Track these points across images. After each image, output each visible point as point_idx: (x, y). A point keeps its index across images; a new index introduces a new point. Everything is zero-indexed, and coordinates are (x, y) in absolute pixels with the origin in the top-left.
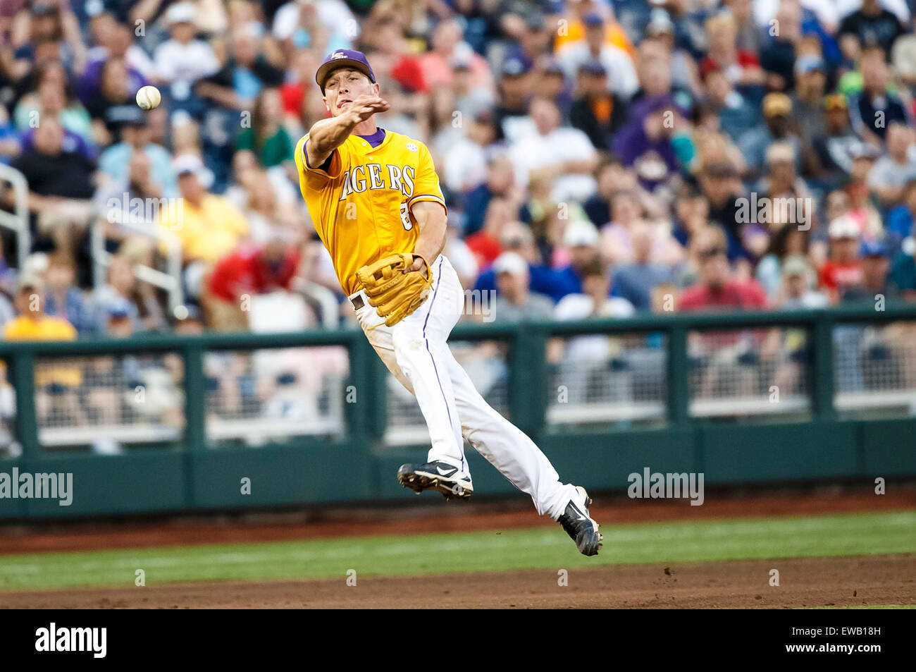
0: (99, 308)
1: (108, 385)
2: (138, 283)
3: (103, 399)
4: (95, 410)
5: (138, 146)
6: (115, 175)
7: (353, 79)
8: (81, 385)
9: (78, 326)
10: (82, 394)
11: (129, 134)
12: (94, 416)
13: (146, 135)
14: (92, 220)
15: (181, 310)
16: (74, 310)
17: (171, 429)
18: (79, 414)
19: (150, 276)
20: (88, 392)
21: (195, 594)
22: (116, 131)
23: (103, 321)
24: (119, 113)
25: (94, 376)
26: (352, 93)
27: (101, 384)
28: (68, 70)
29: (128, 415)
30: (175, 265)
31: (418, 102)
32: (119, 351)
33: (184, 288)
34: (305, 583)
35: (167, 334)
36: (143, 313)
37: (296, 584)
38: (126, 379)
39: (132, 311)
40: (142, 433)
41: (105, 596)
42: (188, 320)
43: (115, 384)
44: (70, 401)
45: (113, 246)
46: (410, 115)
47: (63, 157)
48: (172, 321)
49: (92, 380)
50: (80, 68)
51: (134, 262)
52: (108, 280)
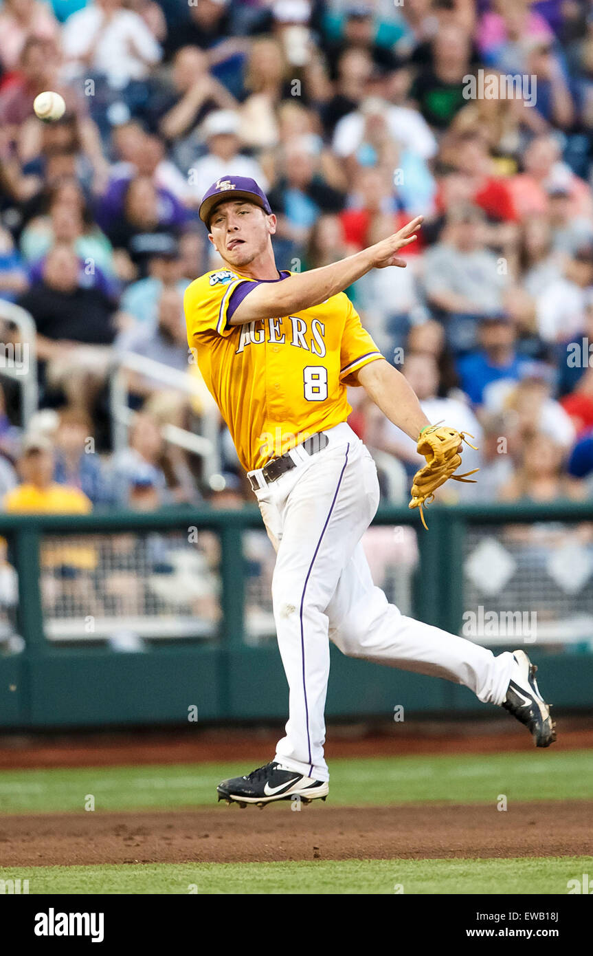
0: (119, 475)
1: (129, 568)
2: (166, 445)
3: (123, 584)
4: (113, 598)
5: (168, 282)
6: (140, 317)
7: (243, 213)
8: (97, 568)
9: (93, 498)
10: (97, 579)
11: (157, 267)
12: (111, 606)
13: (177, 269)
14: (114, 369)
15: (217, 480)
16: (88, 478)
17: (204, 623)
18: (93, 602)
19: (179, 438)
20: (104, 577)
21: (231, 820)
22: (142, 263)
23: (124, 492)
24: (147, 242)
25: (112, 558)
26: (242, 230)
27: (121, 567)
28: (85, 190)
29: (152, 605)
30: (211, 426)
31: (507, 234)
32: (142, 528)
33: (222, 454)
34: (363, 810)
35: (201, 508)
36: (172, 482)
37: (352, 811)
38: (150, 561)
39: (159, 479)
40: (169, 626)
41: (120, 822)
42: (226, 492)
43: (137, 567)
44: (83, 587)
45: (137, 401)
46: (497, 250)
47: (79, 294)
48: (207, 492)
49: (109, 563)
50: (100, 187)
51: (162, 421)
52: (131, 443)
